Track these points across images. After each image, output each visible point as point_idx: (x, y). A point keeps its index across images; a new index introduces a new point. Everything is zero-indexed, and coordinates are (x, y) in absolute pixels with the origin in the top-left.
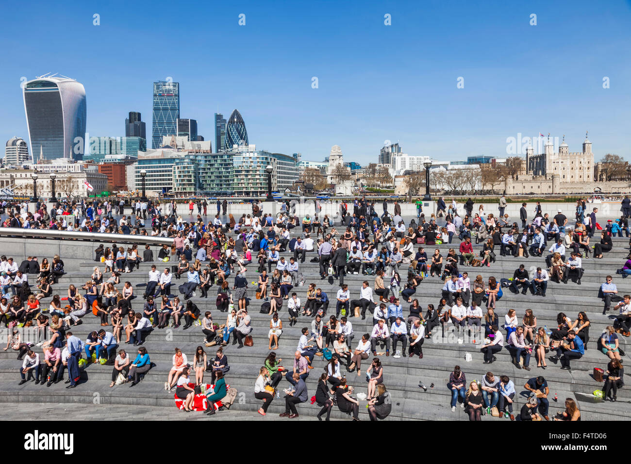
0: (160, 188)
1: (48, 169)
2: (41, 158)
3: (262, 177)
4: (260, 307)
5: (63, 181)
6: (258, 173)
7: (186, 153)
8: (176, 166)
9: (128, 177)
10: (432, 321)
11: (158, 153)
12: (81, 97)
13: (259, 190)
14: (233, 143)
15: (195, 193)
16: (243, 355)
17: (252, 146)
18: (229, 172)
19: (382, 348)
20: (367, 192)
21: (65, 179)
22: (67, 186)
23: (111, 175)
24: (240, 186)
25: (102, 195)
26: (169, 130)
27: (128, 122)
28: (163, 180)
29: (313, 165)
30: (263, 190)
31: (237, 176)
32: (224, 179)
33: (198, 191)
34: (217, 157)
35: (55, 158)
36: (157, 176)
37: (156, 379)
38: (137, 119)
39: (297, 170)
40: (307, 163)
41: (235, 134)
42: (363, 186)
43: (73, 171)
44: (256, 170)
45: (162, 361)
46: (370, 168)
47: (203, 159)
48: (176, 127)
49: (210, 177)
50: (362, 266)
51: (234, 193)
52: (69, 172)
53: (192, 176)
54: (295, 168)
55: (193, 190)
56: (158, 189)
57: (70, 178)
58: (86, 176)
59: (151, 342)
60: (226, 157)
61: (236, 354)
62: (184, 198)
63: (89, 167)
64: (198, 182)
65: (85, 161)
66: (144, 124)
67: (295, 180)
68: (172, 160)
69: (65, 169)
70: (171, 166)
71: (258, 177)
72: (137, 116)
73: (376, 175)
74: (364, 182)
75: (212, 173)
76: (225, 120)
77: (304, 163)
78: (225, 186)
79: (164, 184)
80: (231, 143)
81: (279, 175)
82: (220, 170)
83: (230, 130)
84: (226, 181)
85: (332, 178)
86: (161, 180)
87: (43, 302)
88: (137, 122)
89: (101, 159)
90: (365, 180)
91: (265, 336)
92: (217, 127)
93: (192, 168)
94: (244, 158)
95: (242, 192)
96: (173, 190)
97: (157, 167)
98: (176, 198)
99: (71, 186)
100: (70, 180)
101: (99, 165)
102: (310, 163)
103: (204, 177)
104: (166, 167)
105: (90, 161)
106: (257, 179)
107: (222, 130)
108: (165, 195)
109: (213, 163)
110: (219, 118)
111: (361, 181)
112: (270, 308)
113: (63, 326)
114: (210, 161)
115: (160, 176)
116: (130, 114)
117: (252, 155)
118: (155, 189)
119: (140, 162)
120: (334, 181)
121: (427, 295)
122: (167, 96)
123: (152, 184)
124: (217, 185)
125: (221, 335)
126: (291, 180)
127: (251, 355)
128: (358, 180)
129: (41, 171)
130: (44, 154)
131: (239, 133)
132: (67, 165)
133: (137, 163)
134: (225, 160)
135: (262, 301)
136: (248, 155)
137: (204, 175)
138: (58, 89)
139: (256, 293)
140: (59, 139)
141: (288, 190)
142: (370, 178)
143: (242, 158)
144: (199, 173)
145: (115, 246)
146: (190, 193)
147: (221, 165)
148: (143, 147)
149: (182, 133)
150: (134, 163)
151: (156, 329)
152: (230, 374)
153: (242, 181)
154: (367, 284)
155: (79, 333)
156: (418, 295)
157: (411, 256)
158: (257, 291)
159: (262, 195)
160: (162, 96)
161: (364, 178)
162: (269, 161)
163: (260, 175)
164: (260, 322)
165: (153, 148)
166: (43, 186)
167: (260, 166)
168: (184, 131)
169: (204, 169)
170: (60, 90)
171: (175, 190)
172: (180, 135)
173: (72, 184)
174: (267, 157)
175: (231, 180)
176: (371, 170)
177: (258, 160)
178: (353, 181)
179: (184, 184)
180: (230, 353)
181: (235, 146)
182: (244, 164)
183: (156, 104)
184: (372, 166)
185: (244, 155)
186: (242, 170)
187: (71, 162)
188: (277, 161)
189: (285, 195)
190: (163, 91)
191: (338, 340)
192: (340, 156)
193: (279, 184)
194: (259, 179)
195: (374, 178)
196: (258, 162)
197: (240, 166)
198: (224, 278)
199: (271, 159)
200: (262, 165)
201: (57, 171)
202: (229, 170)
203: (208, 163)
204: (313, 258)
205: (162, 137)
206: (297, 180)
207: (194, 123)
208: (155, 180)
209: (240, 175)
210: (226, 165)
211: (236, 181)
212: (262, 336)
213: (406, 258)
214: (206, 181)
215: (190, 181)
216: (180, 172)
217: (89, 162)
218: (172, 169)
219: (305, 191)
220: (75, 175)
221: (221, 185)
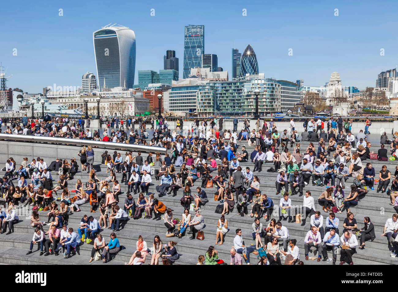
0: (188, 110)
1: (108, 95)
2: (104, 87)
3: (268, 100)
4: (215, 208)
5: (119, 104)
6: (264, 96)
7: (208, 81)
8: (199, 92)
9: (164, 101)
10: (367, 233)
11: (186, 82)
12: (132, 41)
13: (265, 111)
14: (246, 73)
15: (213, 114)
16: (192, 246)
17: (261, 75)
18: (241, 97)
19: (315, 254)
20: (363, 113)
21: (120, 103)
22: (121, 107)
23: (151, 99)
24: (249, 107)
25: (145, 115)
26: (196, 64)
27: (166, 58)
28: (190, 103)
29: (314, 90)
30: (268, 111)
31: (247, 99)
32: (237, 101)
33: (216, 111)
34: (231, 84)
35: (113, 87)
36: (186, 99)
37: (124, 259)
38: (172, 56)
39: (298, 94)
40: (308, 88)
41: (248, 65)
42: (359, 107)
43: (126, 97)
44: (263, 95)
45: (131, 246)
46: (366, 91)
47: (220, 86)
48: (201, 61)
49: (226, 100)
50: (311, 178)
51: (245, 114)
52: (122, 97)
53: (212, 100)
54: (298, 92)
55: (212, 111)
56: (186, 110)
57: (123, 102)
58: (134, 100)
59: (127, 229)
60: (238, 84)
61: (187, 246)
62: (205, 117)
63: (137, 93)
64: (216, 104)
65: (134, 89)
66: (177, 60)
67: (296, 103)
68: (197, 87)
69: (120, 95)
70: (195, 92)
71: (264, 100)
72: (172, 53)
73: (373, 98)
74: (360, 104)
75: (227, 97)
76: (240, 54)
77: (305, 88)
78: (237, 108)
79: (190, 106)
80: (244, 72)
81: (283, 98)
82: (234, 95)
83: (244, 62)
84: (238, 103)
85: (330, 101)
86: (188, 103)
87: (59, 193)
88: (172, 58)
89: (145, 87)
90: (362, 103)
91: (214, 233)
92: (234, 60)
93: (212, 93)
94: (253, 84)
95: (251, 113)
96: (197, 111)
97: (185, 93)
98: (198, 117)
99: (124, 108)
100: (122, 103)
101: (143, 92)
102: (311, 88)
103: (221, 100)
104: (192, 92)
105: (137, 88)
106: (263, 102)
107: (238, 62)
108: (191, 115)
109: (228, 89)
110: (235, 52)
111: (358, 103)
112: (223, 209)
113: (67, 212)
114: (225, 87)
115: (188, 99)
116: (168, 52)
117: (259, 82)
118: (184, 110)
119: (173, 89)
120: (332, 103)
121: (369, 208)
122: (195, 36)
123: (182, 106)
124: (231, 106)
125: (179, 228)
126: (293, 103)
127: (199, 248)
128: (355, 102)
129: (104, 97)
130: (106, 84)
131: (251, 64)
132: (121, 92)
133: (171, 90)
134: (238, 87)
135: (218, 203)
136: (256, 82)
137: (221, 98)
138: (116, 35)
139: (214, 195)
140: (116, 73)
141: (289, 111)
142: (366, 101)
143: (251, 85)
144: (217, 97)
145: (115, 153)
146: (209, 113)
147: (235, 90)
148: (176, 77)
149: (206, 65)
150: (169, 90)
151: (132, 219)
152: (179, 261)
153: (251, 104)
154: (310, 194)
155: (78, 218)
156: (359, 207)
157: (360, 170)
158: (215, 194)
159: (268, 115)
160: (191, 37)
161: (361, 100)
162: (274, 86)
163: (265, 98)
164: (213, 221)
165: (184, 78)
166: (105, 108)
167: (266, 91)
168: (208, 64)
169: (221, 94)
170: (117, 36)
171: (198, 111)
172: (204, 67)
173: (124, 106)
174: (272, 84)
175: (242, 103)
176: (368, 93)
177: (265, 86)
178: (349, 104)
179: (205, 106)
180: (183, 244)
181: (247, 75)
182: (253, 90)
183: (186, 43)
184: (369, 90)
185: (253, 82)
186: (251, 95)
187: (124, 90)
188: (281, 86)
189: (287, 115)
190: (192, 33)
191: (272, 242)
192: (338, 81)
193: (282, 106)
194: (265, 102)
195: (370, 100)
196: (265, 88)
197: (249, 91)
198: (192, 182)
199: (276, 85)
200: (268, 90)
201: (115, 97)
202: (241, 95)
203: (224, 89)
204: (269, 168)
205: (190, 69)
206: (298, 102)
207: (215, 57)
208: (184, 103)
209: (250, 98)
210: (238, 90)
211: (246, 104)
212: (212, 232)
213: (355, 173)
214: (222, 103)
215: (210, 103)
216: (202, 96)
217: (137, 90)
218: (196, 94)
219: (305, 112)
220: (127, 100)
221: (234, 107)
